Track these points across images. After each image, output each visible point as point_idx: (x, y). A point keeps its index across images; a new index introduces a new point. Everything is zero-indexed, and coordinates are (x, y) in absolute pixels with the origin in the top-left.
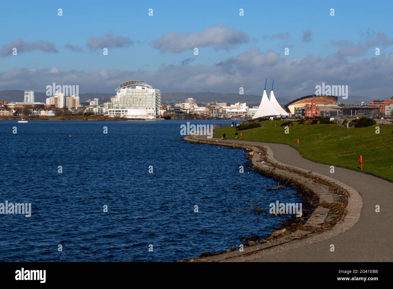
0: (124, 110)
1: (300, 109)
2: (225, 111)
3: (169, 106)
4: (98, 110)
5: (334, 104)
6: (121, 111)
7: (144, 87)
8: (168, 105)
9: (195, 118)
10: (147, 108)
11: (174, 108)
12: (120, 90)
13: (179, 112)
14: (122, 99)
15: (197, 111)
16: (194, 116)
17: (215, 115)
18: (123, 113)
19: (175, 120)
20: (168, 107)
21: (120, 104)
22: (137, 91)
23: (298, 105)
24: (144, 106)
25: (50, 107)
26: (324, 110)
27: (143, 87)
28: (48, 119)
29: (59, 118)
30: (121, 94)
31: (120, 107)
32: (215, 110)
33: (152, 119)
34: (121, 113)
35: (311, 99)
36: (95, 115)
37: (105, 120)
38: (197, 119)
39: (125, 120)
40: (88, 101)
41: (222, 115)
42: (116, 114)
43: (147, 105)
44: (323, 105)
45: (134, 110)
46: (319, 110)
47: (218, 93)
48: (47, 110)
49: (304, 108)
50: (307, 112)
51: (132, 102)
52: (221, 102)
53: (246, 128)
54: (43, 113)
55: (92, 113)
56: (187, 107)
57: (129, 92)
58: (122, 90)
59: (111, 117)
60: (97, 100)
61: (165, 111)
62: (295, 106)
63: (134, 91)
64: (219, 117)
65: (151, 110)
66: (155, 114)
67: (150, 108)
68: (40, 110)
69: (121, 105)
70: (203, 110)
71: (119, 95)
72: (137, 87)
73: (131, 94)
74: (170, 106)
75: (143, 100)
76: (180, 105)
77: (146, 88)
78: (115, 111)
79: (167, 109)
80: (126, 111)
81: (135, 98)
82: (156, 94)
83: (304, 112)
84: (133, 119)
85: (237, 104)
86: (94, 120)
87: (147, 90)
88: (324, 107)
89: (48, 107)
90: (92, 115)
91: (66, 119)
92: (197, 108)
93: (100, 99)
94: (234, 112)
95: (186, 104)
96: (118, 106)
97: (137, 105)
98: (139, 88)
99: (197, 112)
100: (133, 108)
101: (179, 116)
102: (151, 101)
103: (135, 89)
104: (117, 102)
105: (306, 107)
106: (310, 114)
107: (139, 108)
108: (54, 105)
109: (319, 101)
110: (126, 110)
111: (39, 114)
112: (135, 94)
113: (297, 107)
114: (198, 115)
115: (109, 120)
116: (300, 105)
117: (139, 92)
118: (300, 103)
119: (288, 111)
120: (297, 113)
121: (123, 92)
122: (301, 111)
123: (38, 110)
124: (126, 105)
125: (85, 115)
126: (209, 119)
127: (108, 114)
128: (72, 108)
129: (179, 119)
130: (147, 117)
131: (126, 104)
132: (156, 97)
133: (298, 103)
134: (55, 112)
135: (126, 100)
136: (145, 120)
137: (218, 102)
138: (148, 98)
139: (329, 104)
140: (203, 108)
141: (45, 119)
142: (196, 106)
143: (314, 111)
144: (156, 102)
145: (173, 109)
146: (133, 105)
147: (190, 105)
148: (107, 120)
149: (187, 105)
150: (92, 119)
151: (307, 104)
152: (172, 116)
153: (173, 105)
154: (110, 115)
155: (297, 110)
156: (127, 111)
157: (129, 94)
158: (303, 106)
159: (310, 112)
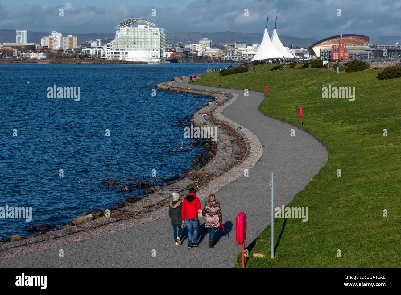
0: (124, 52)
1: (326, 51)
2: (241, 53)
3: (178, 47)
4: (95, 52)
5: (365, 45)
6: (121, 53)
7: (147, 26)
8: (176, 46)
9: (206, 61)
10: (150, 50)
11: (184, 49)
12: (119, 29)
13: (188, 54)
14: (122, 40)
15: (208, 53)
16: (205, 59)
17: (228, 57)
18: (123, 55)
19: (182, 63)
20: (177, 49)
21: (119, 45)
22: (139, 30)
23: (325, 46)
24: (147, 47)
25: (43, 48)
26: (354, 52)
27: (145, 26)
28: (36, 63)
29: (49, 61)
30: (121, 33)
31: (119, 48)
32: (229, 52)
33: (155, 62)
34: (121, 55)
35: (339, 39)
36: (91, 57)
37: (101, 63)
38: (209, 62)
39: (124, 63)
40: (89, 42)
41: (236, 58)
42: (114, 56)
43: (150, 46)
44: (352, 46)
45: (135, 51)
46: (347, 51)
47: (238, 33)
48: (37, 52)
49: (331, 50)
50: (334, 54)
51: (133, 43)
52: (240, 43)
53: (231, 73)
54: (33, 55)
55: (87, 55)
56: (198, 49)
57: (130, 32)
58: (122, 29)
59: (109, 60)
60: (99, 40)
61: (173, 53)
62: (320, 48)
63: (136, 30)
64: (233, 60)
65: (155, 51)
66: (160, 57)
67: (153, 50)
68: (29, 52)
69: (121, 47)
70: (215, 52)
71: (118, 35)
72: (139, 26)
73: (132, 33)
74: (180, 47)
75: (145, 41)
76: (191, 47)
77: (148, 26)
78: (113, 53)
79: (175, 51)
80: (126, 53)
81: (137, 38)
82: (160, 33)
83: (331, 54)
84: (133, 62)
85: (255, 45)
86: (88, 63)
87: (150, 29)
88: (353, 49)
89: (40, 49)
90: (87, 57)
91: (57, 63)
92: (210, 49)
93: (103, 40)
94: (251, 55)
95: (197, 45)
96: (117, 47)
97: (139, 46)
98: (141, 27)
99: (209, 55)
100: (134, 49)
101: (187, 58)
102: (155, 42)
103: (136, 28)
104: (116, 43)
105: (333, 49)
106: (337, 56)
107: (141, 49)
108: (48, 46)
109: (347, 42)
110: (126, 51)
111: (28, 57)
112: (136, 34)
113: (323, 48)
114: (210, 58)
115: (106, 64)
116: (327, 46)
117: (141, 32)
118: (326, 43)
119: (313, 53)
120: (322, 56)
121: (123, 32)
122: (328, 53)
123: (27, 52)
124: (126, 46)
125: (79, 57)
126: (221, 62)
127: (106, 57)
128: (68, 49)
129: (187, 63)
130: (151, 60)
131: (127, 44)
132: (161, 37)
133: (324, 44)
134: (46, 54)
135: (126, 40)
136: (147, 63)
137: (237, 43)
138: (151, 38)
139: (359, 45)
140: (216, 49)
141: (33, 62)
142: (208, 48)
143: (342, 53)
144: (160, 43)
145: (181, 51)
146: (134, 46)
147: (202, 47)
148: (103, 63)
149: (198, 47)
150: (86, 63)
151: (334, 46)
152: (180, 59)
153: (182, 46)
154: (108, 57)
155: (322, 52)
156: (128, 52)
157: (129, 33)
158: (330, 48)
159: (337, 54)
